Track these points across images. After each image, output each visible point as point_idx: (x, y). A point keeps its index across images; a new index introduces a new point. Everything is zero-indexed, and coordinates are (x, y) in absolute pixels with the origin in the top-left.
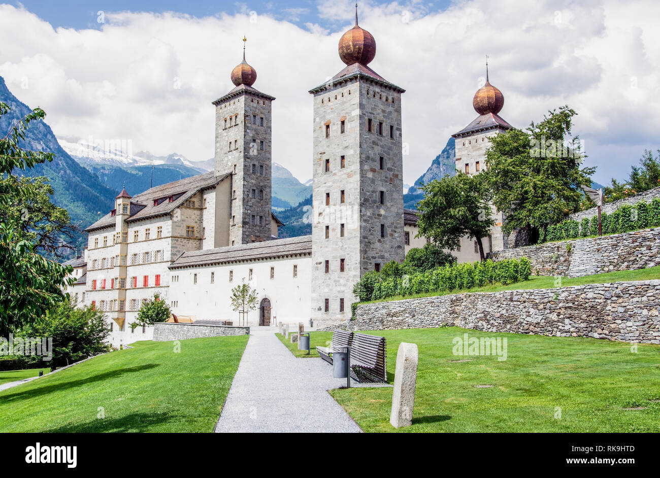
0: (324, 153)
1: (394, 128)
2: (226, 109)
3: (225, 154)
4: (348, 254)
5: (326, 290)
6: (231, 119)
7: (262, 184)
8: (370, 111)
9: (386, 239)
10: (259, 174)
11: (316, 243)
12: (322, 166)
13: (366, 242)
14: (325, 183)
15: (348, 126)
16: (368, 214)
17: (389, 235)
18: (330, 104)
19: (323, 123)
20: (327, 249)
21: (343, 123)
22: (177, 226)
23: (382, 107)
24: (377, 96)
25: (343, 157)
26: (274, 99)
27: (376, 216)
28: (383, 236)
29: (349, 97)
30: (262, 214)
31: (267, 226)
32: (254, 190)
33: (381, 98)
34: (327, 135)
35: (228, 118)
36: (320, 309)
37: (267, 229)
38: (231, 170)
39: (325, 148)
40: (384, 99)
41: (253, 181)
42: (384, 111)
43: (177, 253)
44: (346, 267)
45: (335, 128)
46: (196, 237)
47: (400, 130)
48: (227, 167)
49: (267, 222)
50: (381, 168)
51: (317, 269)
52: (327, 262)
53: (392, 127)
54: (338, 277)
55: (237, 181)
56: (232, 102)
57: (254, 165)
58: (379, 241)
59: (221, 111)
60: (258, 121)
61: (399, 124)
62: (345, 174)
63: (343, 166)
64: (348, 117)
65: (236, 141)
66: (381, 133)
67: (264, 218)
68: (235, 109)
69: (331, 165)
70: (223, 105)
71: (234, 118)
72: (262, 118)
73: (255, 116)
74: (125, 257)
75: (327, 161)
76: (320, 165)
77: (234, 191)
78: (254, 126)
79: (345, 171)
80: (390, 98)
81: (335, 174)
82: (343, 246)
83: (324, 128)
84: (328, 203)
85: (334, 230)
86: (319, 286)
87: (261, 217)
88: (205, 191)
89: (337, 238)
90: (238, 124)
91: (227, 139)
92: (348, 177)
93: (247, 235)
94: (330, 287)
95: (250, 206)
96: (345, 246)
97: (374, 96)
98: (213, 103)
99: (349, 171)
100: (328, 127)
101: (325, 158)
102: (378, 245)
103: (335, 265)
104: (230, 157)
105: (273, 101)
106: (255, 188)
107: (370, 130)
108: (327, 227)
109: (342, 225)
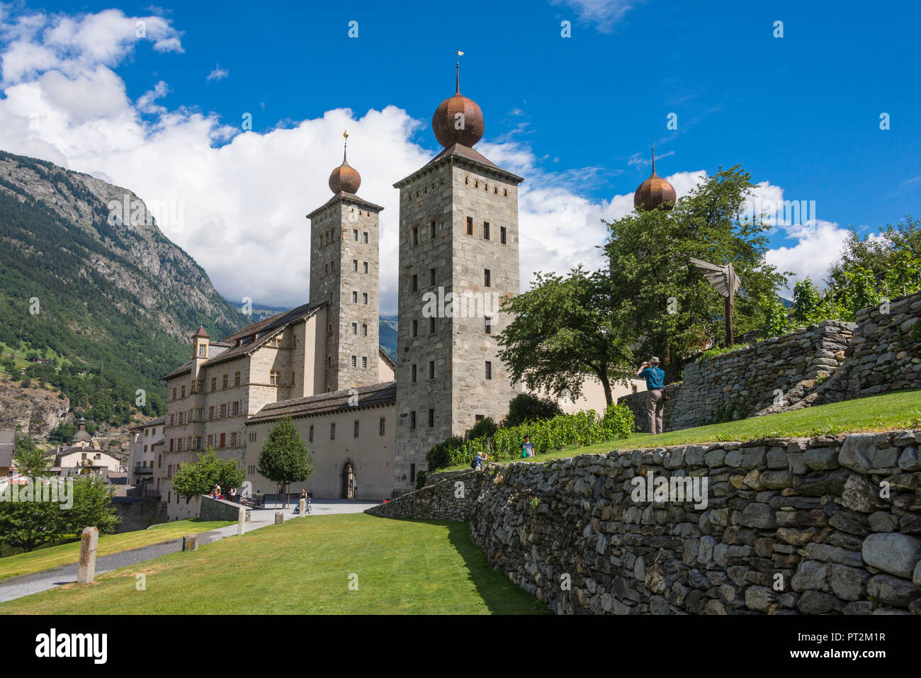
0: (411, 266)
1: (507, 231)
2: (321, 223)
3: (321, 279)
4: (438, 402)
5: (412, 452)
6: (327, 235)
7: (365, 316)
8: (470, 206)
9: (493, 380)
10: (362, 304)
11: (401, 388)
12: (408, 284)
13: (462, 386)
14: (412, 307)
15: (439, 228)
16: (466, 347)
17: (497, 377)
18: (419, 200)
19: (410, 227)
20: (413, 397)
21: (433, 224)
22: (258, 371)
23: (488, 201)
24: (482, 187)
25: (433, 271)
26: (382, 209)
27: (478, 350)
28: (489, 376)
29: (441, 189)
30: (365, 355)
31: (372, 369)
32: (355, 325)
33: (486, 189)
34: (415, 242)
35: (324, 235)
36: (404, 478)
37: (373, 374)
38: (328, 298)
39: (413, 259)
40: (491, 190)
41: (353, 312)
42: (490, 207)
43: (258, 405)
44: (436, 420)
45: (425, 232)
46: (284, 384)
47: (517, 233)
48: (322, 296)
49: (372, 365)
50: (488, 284)
51: (401, 423)
52: (414, 413)
53: (503, 230)
54: (426, 435)
55: (334, 313)
56: (328, 213)
57: (355, 293)
58: (483, 384)
59: (316, 226)
60: (361, 236)
61: (515, 225)
63: (434, 282)
64: (439, 217)
65: (332, 263)
66: (487, 236)
67: (368, 359)
68: (331, 222)
69: (420, 283)
70: (319, 219)
71: (330, 234)
72: (366, 234)
73: (356, 231)
74: (201, 410)
75: (416, 277)
76: (406, 284)
77: (331, 326)
78: (355, 243)
79: (435, 289)
80: (501, 190)
82: (432, 391)
83: (412, 233)
84: (415, 333)
85: (422, 370)
86: (405, 447)
87: (365, 359)
88: (295, 327)
89: (426, 381)
90: (334, 242)
91: (323, 261)
93: (345, 382)
94: (417, 448)
95: (350, 345)
96: (435, 392)
97: (477, 186)
98: (308, 217)
100: (416, 231)
101: (412, 273)
102: (480, 390)
103: (422, 418)
104: (326, 284)
105: (381, 212)
106: (356, 322)
107: (470, 231)
108: (414, 367)
109: (432, 363)
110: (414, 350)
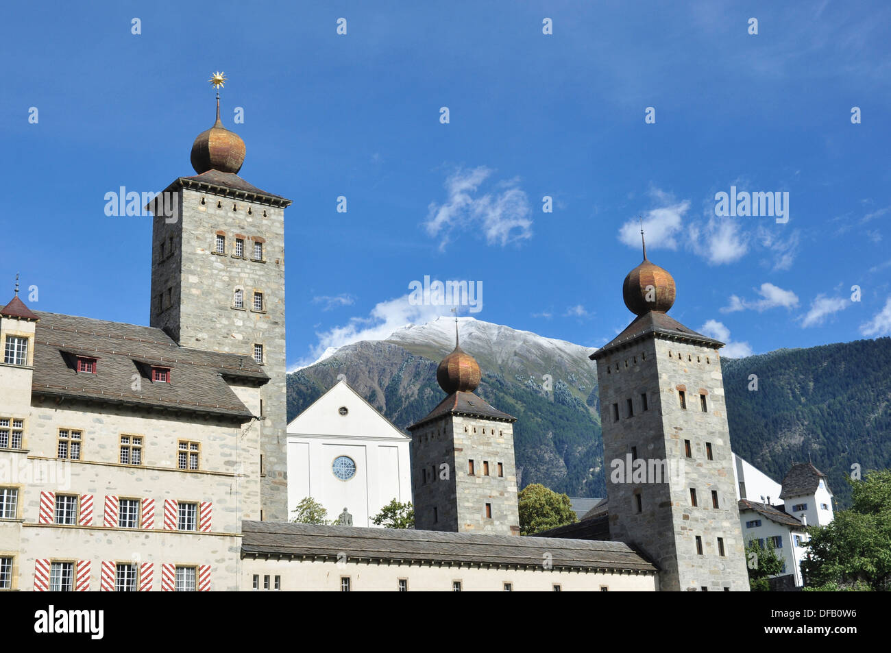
0: (681, 429)
2: (220, 212)
3: (223, 308)
4: (734, 582)
11: (684, 558)
12: (679, 446)
15: (710, 405)
18: (681, 362)
19: (673, 386)
20: (702, 570)
21: (703, 397)
25: (709, 445)
29: (708, 367)
34: (684, 406)
35: (231, 235)
39: (682, 422)
45: (693, 400)
48: (227, 340)
52: (704, 589)
56: (244, 205)
59: (202, 208)
62: (715, 469)
63: (710, 457)
64: (710, 394)
65: (258, 295)
68: (252, 225)
69: (693, 451)
70: (211, 198)
75: (687, 442)
76: (676, 444)
77: (261, 402)
79: (713, 464)
81: (700, 465)
82: (724, 569)
83: (677, 393)
84: (694, 503)
85: (708, 544)
89: (715, 556)
90: (264, 263)
91: (226, 279)
92: (719, 475)
96: (729, 570)
99: (719, 466)
100: (682, 394)
101: (684, 436)
108: (698, 538)
109: (720, 540)
110: (696, 520)
